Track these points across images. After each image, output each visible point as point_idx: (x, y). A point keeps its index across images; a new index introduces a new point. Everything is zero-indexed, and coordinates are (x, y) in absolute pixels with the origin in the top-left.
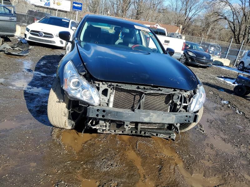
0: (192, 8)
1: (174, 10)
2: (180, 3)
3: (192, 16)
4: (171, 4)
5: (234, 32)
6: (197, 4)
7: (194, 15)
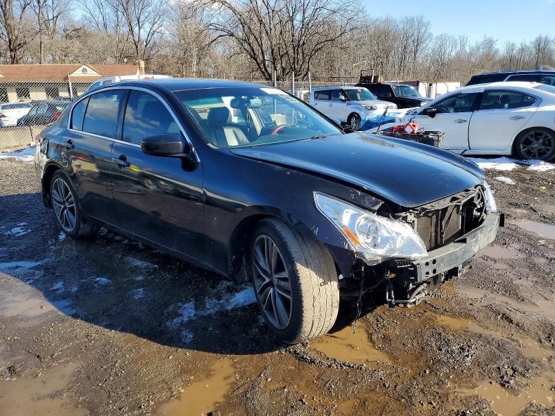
0: (142, 19)
1: (101, 27)
2: (108, 10)
3: (150, 37)
4: (89, 15)
5: (255, 59)
6: (150, 9)
7: (151, 33)
